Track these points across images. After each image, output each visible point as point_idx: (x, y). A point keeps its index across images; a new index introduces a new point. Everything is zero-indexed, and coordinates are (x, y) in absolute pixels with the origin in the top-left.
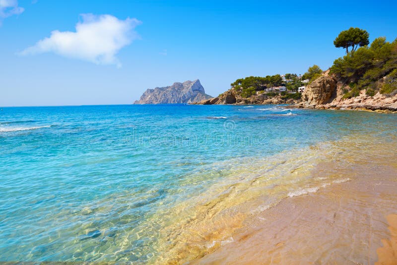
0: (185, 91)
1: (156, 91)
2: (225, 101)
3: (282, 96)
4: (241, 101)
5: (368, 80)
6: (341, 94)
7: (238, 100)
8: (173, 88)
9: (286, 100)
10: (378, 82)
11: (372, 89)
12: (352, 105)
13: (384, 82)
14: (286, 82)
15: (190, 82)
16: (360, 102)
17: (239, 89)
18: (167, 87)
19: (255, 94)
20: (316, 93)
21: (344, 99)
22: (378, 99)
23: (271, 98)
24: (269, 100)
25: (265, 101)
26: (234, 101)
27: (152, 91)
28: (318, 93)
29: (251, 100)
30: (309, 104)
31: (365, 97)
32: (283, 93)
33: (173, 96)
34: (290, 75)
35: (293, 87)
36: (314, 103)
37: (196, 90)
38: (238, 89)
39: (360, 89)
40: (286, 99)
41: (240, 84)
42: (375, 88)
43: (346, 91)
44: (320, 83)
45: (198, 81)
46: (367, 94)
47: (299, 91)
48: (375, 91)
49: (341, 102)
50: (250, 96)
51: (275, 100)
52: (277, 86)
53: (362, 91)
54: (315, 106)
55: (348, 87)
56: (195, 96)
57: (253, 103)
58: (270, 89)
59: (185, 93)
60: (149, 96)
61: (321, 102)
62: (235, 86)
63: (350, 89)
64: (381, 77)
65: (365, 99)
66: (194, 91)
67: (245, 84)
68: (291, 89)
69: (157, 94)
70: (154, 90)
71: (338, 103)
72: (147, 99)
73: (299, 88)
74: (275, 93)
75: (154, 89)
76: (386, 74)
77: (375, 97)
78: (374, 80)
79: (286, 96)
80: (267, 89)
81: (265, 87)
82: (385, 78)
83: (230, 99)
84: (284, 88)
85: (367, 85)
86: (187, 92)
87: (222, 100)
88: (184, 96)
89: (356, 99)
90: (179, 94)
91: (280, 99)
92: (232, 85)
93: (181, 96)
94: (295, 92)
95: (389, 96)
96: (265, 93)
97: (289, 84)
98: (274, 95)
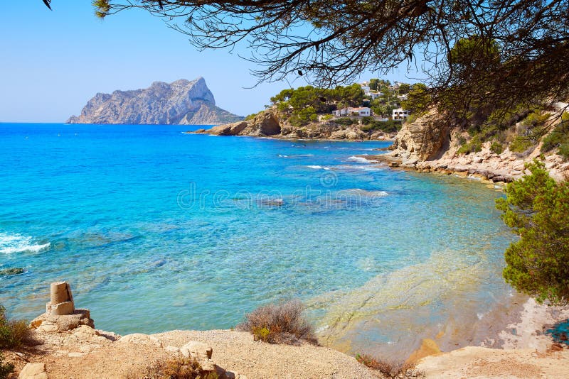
0: (176, 101)
1: (114, 98)
2: (258, 131)
3: (364, 126)
4: (290, 132)
5: (494, 127)
6: (456, 145)
7: (285, 130)
8: (151, 92)
9: (370, 134)
10: (508, 132)
11: (498, 143)
12: (470, 166)
13: (516, 133)
14: (370, 98)
15: (185, 83)
16: (481, 161)
17: (287, 109)
18: (139, 91)
19: (316, 121)
20: (417, 142)
21: (460, 154)
22: (506, 159)
23: (344, 129)
24: (340, 133)
25: (334, 134)
26: (277, 130)
27: (106, 97)
28: (422, 142)
29: (309, 132)
30: (408, 157)
31: (489, 155)
32: (366, 121)
33: (150, 108)
34: (377, 81)
35: (383, 108)
36: (414, 158)
37: (198, 99)
38: (285, 109)
39: (483, 140)
40: (369, 131)
41: (287, 99)
42: (503, 141)
43: (462, 141)
44: (424, 125)
45: (202, 81)
46: (492, 149)
47: (394, 116)
48: (504, 145)
49: (455, 160)
50: (306, 124)
51: (351, 132)
52: (355, 106)
53: (485, 144)
54: (416, 163)
55: (465, 135)
56: (195, 111)
57: (311, 136)
58: (343, 112)
59: (174, 104)
60: (101, 109)
61: (425, 156)
62: (278, 102)
63: (469, 138)
64: (513, 123)
65: (489, 158)
66: (192, 100)
67: (297, 100)
68: (380, 113)
69: (117, 103)
70: (110, 97)
71: (449, 161)
72: (97, 114)
73: (394, 111)
74: (352, 119)
75: (110, 93)
76: (520, 119)
77: (502, 156)
78: (503, 128)
79: (370, 126)
80: (337, 112)
81: (334, 108)
82: (518, 124)
83: (270, 127)
84: (367, 110)
85: (493, 134)
86: (180, 103)
87: (254, 128)
88: (173, 111)
89: (475, 157)
90: (163, 105)
91: (360, 132)
92: (273, 100)
93: (167, 109)
94: (387, 119)
95: (521, 157)
96: (334, 119)
97: (376, 101)
98: (350, 123)
